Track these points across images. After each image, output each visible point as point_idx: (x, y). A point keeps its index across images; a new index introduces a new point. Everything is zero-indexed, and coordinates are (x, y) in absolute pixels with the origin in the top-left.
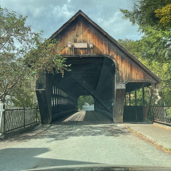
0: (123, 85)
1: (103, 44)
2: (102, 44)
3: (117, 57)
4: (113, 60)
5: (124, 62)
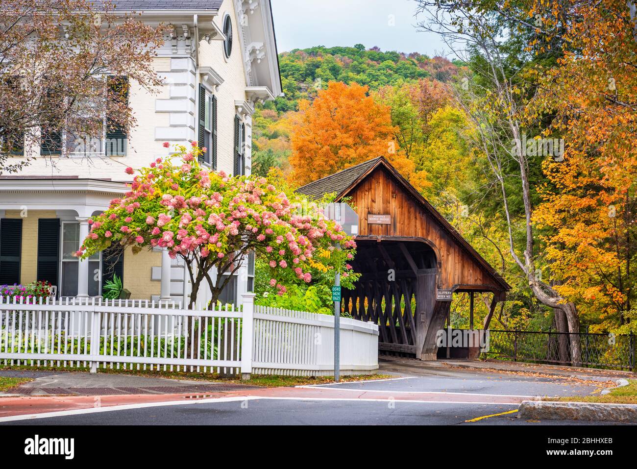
0: (449, 292)
1: (418, 217)
2: (416, 218)
3: (440, 244)
4: (433, 248)
5: (451, 252)
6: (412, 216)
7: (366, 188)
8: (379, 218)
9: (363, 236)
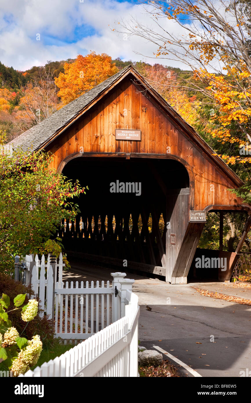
1: (170, 133)
2: (167, 134)
3: (193, 161)
7: (114, 101)
8: (128, 134)
9: (111, 153)
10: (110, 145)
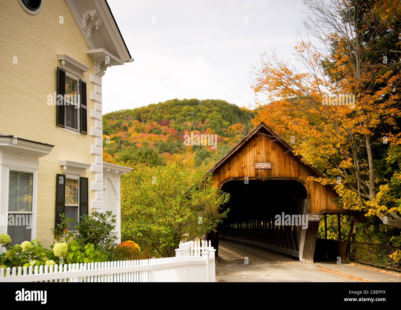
0: (317, 216)
1: (291, 163)
4: (304, 184)
5: (318, 187)
6: (287, 162)
7: (253, 144)
8: (263, 165)
9: (252, 178)
10: (251, 172)
